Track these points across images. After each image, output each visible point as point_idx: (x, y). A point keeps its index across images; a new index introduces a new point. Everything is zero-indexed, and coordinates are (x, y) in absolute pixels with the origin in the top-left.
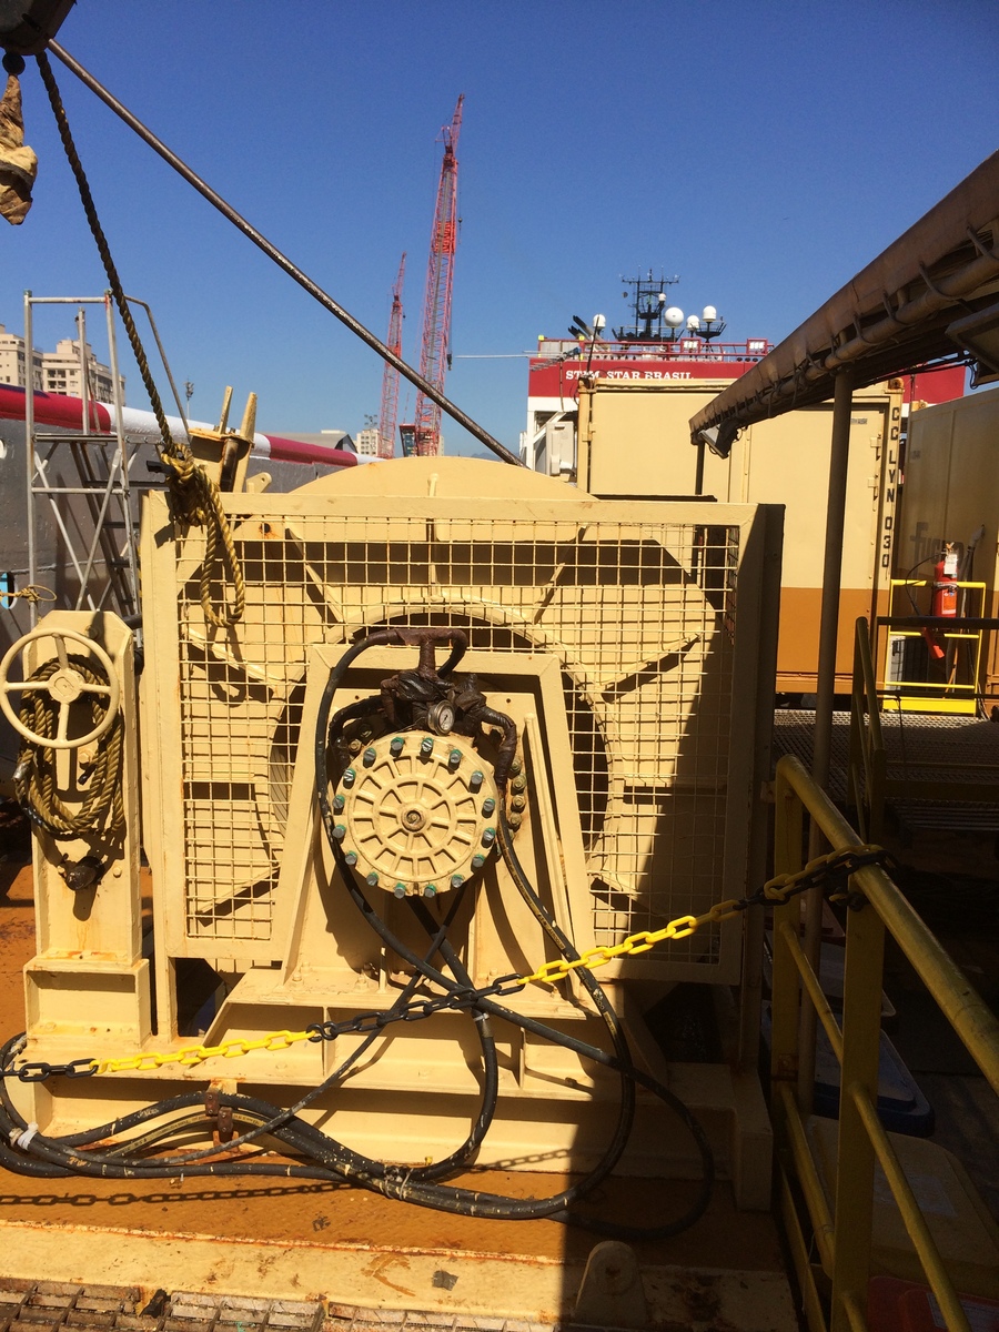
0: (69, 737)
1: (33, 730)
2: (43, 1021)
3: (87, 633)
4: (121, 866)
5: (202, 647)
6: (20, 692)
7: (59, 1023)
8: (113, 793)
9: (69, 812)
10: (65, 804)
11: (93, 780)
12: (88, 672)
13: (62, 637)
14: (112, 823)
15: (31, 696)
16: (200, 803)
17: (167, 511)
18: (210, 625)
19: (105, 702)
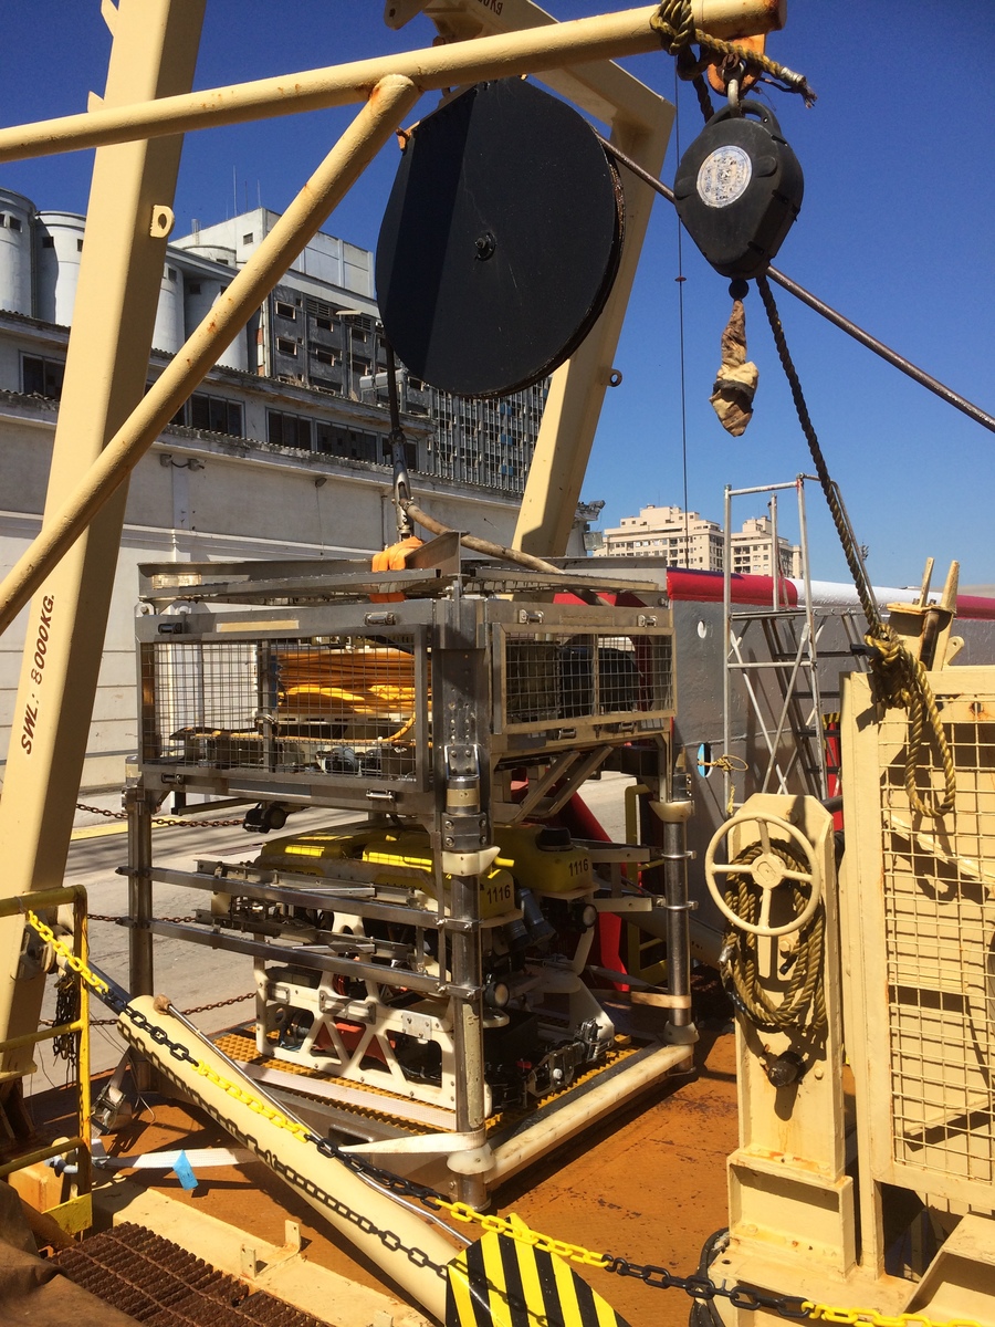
0: (773, 924)
1: (737, 913)
2: (746, 1221)
3: (788, 818)
4: (822, 1068)
5: (907, 838)
6: (725, 874)
7: (761, 1227)
8: (815, 989)
9: (770, 1002)
10: (766, 992)
11: (795, 971)
12: (790, 858)
13: (765, 821)
14: (814, 1019)
15: (735, 878)
16: (906, 1008)
17: (868, 693)
18: (914, 813)
19: (806, 890)
